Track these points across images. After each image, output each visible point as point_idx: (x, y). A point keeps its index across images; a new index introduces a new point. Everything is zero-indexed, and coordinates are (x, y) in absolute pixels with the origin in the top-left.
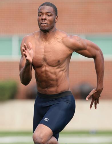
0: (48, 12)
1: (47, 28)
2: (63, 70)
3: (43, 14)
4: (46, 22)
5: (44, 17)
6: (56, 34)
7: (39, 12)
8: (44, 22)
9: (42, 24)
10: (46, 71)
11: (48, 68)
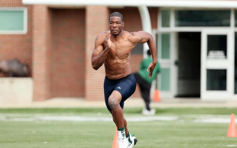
0: (118, 22)
1: (117, 33)
2: (128, 61)
3: (113, 23)
4: (117, 29)
5: (115, 25)
6: (123, 35)
7: (111, 22)
8: (115, 29)
9: (113, 30)
10: (117, 63)
11: (119, 61)
